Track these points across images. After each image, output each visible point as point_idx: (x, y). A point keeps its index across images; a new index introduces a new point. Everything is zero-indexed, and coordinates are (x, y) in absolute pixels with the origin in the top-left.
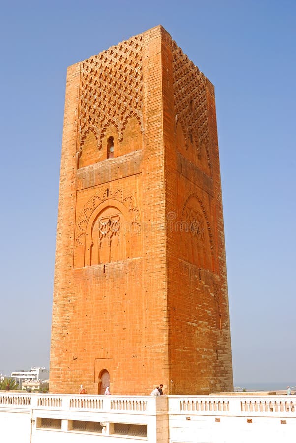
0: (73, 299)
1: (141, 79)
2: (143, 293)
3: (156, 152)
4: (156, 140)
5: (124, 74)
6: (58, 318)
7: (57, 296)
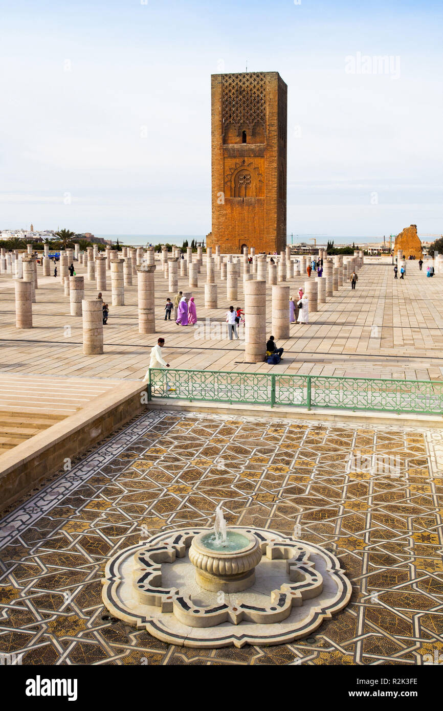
0: (225, 212)
1: (265, 102)
2: (265, 213)
3: (273, 148)
4: (273, 141)
5: (253, 95)
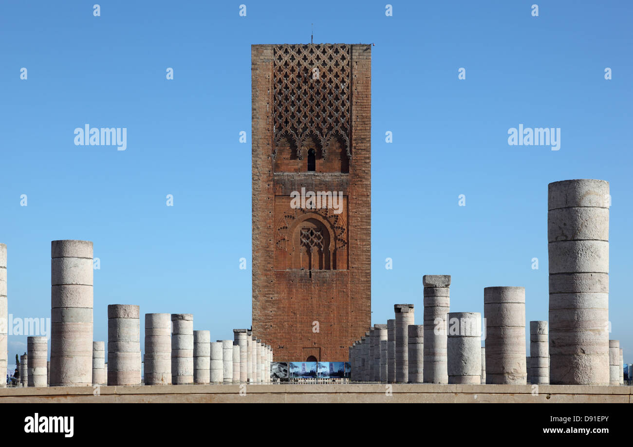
0: (276, 297)
2: (349, 299)
3: (364, 180)
6: (259, 312)
7: (257, 293)
